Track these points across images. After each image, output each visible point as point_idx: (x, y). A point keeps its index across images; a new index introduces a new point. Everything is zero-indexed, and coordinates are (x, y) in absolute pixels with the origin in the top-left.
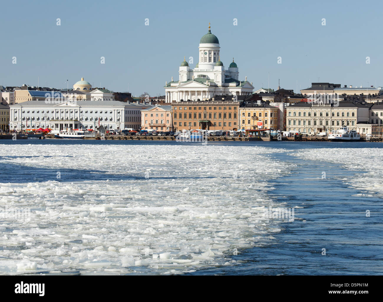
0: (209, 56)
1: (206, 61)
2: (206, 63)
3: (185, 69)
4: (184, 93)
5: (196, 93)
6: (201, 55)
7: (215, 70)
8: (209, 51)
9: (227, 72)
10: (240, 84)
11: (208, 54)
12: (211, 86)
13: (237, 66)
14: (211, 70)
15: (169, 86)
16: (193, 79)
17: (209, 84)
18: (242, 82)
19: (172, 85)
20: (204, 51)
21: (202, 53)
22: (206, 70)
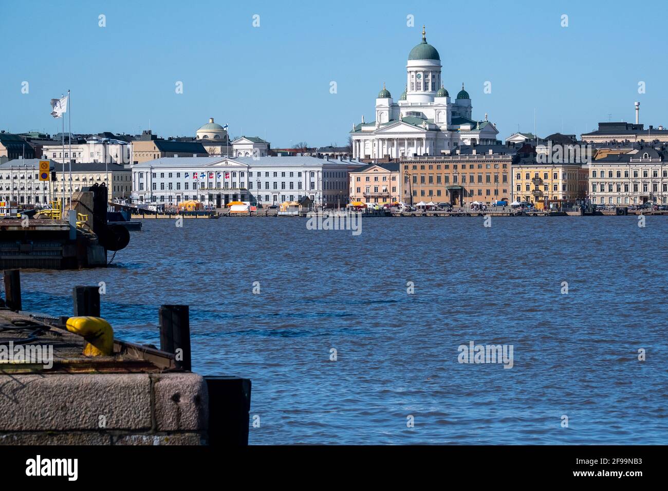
0: (424, 80)
1: (420, 89)
2: (419, 92)
3: (385, 102)
4: (386, 142)
5: (406, 142)
6: (411, 79)
7: (435, 103)
8: (424, 72)
9: (454, 106)
10: (478, 126)
11: (422, 78)
12: (430, 130)
13: (469, 97)
14: (429, 104)
15: (358, 130)
16: (400, 119)
17: (427, 127)
18: (480, 123)
19: (364, 128)
20: (416, 72)
21: (413, 76)
22: (419, 105)
